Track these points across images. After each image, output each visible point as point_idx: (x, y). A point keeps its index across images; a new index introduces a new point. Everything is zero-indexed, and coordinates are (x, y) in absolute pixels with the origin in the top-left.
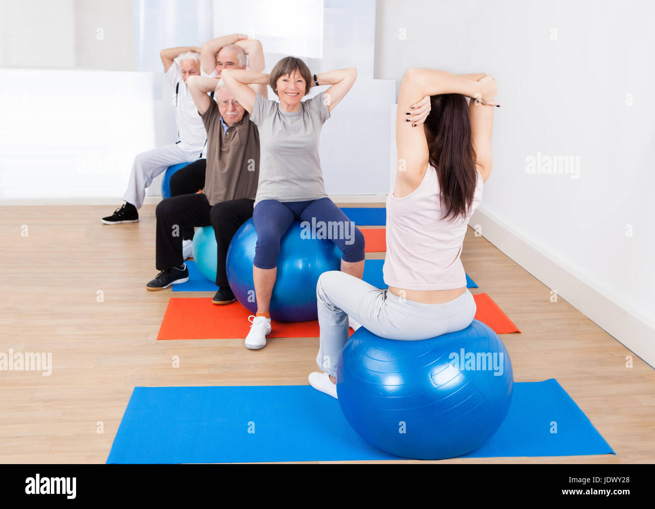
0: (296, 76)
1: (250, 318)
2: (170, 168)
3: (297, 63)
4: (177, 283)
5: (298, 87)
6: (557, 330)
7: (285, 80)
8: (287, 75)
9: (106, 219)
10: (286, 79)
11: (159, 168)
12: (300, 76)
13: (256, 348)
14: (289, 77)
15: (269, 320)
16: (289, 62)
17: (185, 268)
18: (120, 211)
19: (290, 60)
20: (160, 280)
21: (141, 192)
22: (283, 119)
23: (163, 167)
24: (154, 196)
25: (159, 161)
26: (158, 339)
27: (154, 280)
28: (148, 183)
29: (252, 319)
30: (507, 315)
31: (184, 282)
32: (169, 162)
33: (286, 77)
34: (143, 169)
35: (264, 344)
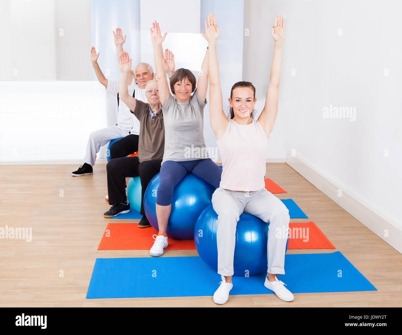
0: (186, 81)
1: (154, 236)
2: (112, 141)
3: (186, 73)
4: (123, 213)
5: (187, 88)
6: (360, 247)
7: (179, 85)
8: (180, 81)
9: (74, 173)
10: (179, 83)
11: (105, 141)
12: (189, 81)
13: (157, 256)
14: (181, 82)
15: (166, 238)
16: (180, 73)
17: (128, 203)
18: (82, 168)
19: (182, 71)
20: (112, 211)
21: (94, 156)
22: (180, 108)
23: (107, 140)
24: (103, 158)
25: (104, 137)
26: (98, 250)
27: (108, 211)
28: (98, 151)
29: (155, 237)
30: (327, 237)
31: (127, 212)
32: (110, 138)
33: (179, 82)
34: (95, 141)
35: (162, 253)
